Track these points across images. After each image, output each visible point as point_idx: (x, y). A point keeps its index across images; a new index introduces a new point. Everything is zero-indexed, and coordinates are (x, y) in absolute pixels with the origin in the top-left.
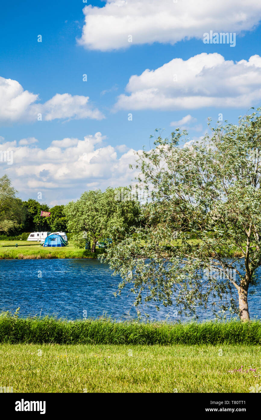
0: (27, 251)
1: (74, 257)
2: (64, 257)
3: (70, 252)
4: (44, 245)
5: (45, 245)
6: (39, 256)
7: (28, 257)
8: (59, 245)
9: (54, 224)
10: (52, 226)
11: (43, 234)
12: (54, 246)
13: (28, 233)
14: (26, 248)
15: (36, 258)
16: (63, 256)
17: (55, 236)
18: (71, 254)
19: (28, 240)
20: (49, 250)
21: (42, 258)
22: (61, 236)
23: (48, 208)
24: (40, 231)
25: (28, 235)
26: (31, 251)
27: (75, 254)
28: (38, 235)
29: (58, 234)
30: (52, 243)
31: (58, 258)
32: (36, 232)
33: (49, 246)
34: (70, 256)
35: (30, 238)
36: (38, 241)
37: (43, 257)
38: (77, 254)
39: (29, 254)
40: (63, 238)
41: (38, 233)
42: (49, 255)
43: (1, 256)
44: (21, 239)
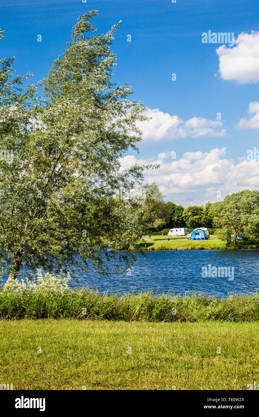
0: (180, 244)
1: (218, 249)
2: (210, 248)
3: (215, 244)
5: (191, 238)
6: (190, 248)
7: (181, 248)
8: (203, 239)
9: (189, 221)
10: (187, 223)
11: (180, 230)
12: (198, 239)
13: (168, 229)
14: (178, 241)
15: (187, 249)
16: (210, 247)
17: (199, 231)
18: (216, 246)
19: (169, 235)
20: (198, 243)
21: (192, 249)
22: (203, 231)
23: (183, 209)
24: (178, 228)
25: (168, 231)
26: (182, 244)
27: (219, 246)
28: (177, 230)
29: (201, 229)
30: (197, 237)
31: (205, 249)
32: (175, 228)
33: (195, 239)
34: (215, 247)
35: (170, 233)
36: (177, 235)
37: (193, 248)
38: (221, 246)
39: (181, 246)
40: (206, 232)
41: (176, 229)
42: (197, 247)
43: (159, 248)
44: (162, 234)
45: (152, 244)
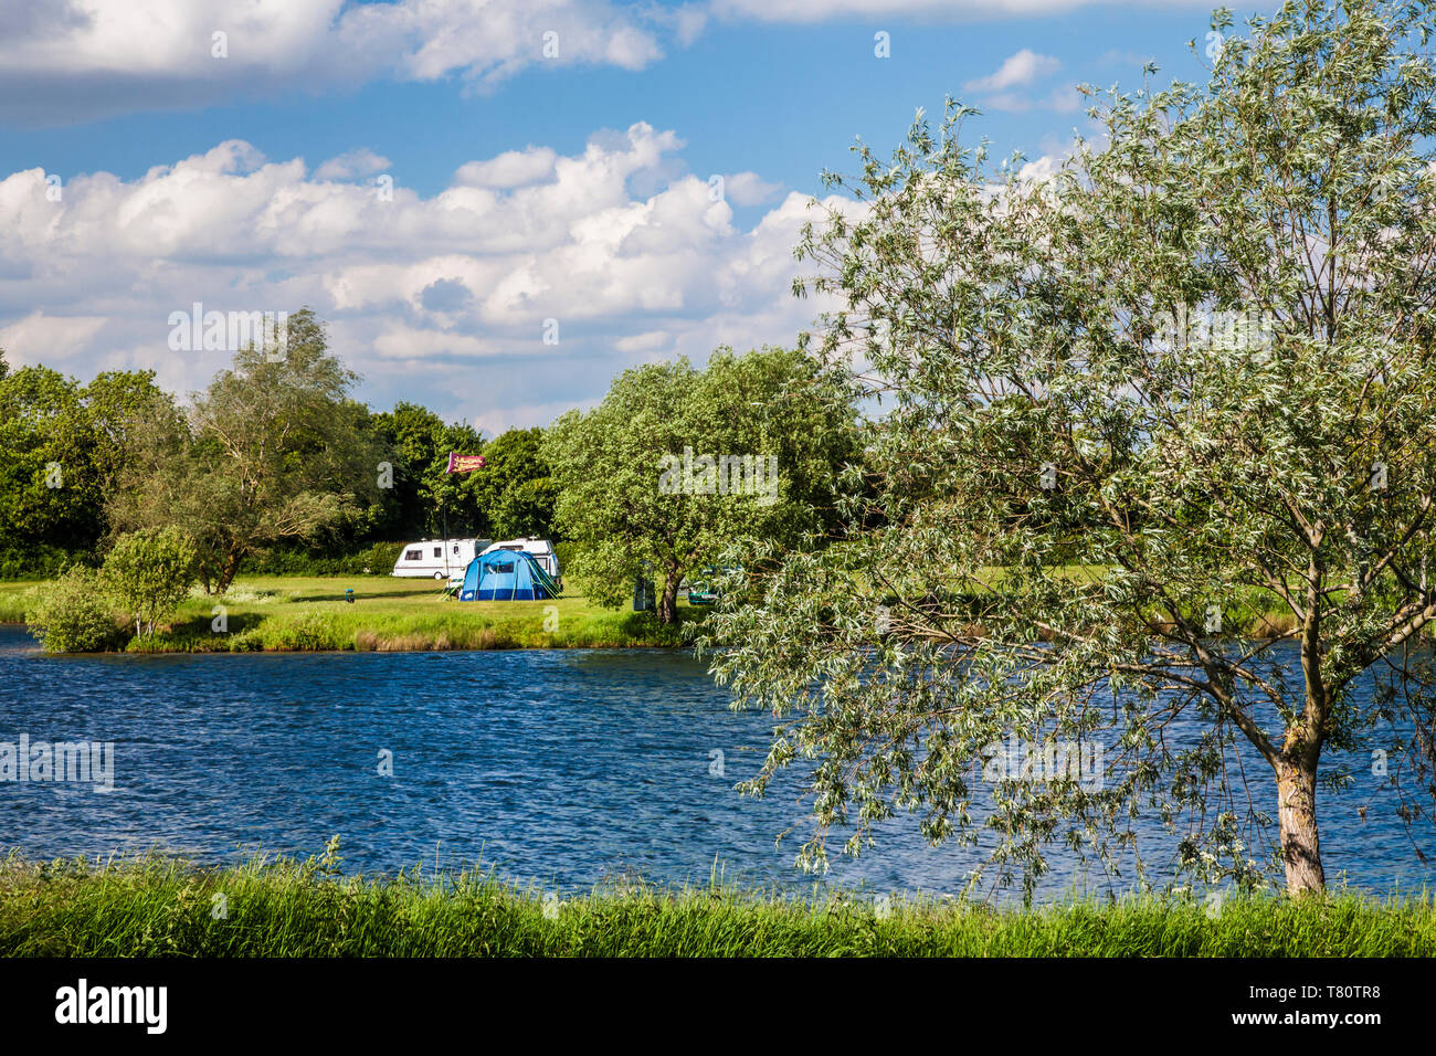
0: (393, 619)
1: (586, 643)
2: (546, 644)
3: (571, 621)
4: (461, 593)
5: (465, 593)
6: (441, 639)
7: (397, 642)
8: (523, 594)
9: (503, 505)
10: (492, 514)
11: (456, 549)
12: (502, 595)
13: (396, 546)
14: (390, 606)
15: (428, 648)
16: (543, 638)
17: (507, 557)
18: (574, 631)
19: (397, 573)
20: (485, 616)
21: (453, 646)
22: (531, 557)
24: (444, 537)
25: (396, 553)
26: (408, 619)
27: (591, 630)
28: (437, 552)
29: (521, 547)
30: (496, 583)
31: (520, 646)
32: (429, 540)
33: (483, 595)
34: (570, 637)
35: (404, 566)
36: (438, 577)
37: (458, 641)
38: (601, 630)
39: (401, 633)
40: (542, 563)
41: (436, 543)
42: (483, 634)
43: (287, 641)
44: (367, 571)
45: (256, 620)
